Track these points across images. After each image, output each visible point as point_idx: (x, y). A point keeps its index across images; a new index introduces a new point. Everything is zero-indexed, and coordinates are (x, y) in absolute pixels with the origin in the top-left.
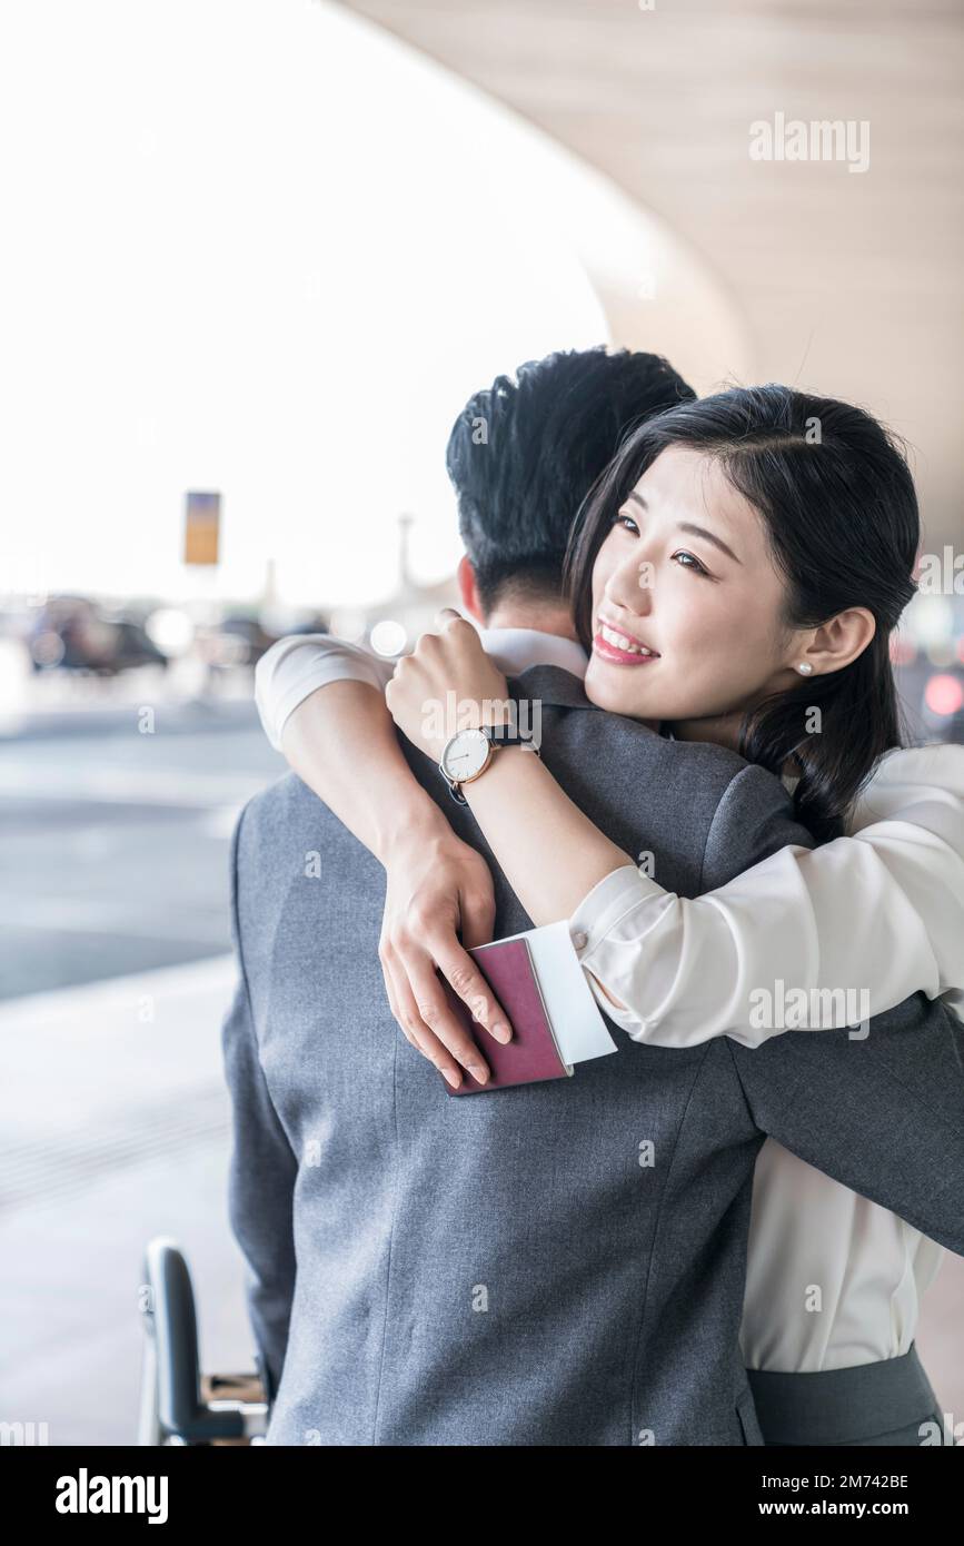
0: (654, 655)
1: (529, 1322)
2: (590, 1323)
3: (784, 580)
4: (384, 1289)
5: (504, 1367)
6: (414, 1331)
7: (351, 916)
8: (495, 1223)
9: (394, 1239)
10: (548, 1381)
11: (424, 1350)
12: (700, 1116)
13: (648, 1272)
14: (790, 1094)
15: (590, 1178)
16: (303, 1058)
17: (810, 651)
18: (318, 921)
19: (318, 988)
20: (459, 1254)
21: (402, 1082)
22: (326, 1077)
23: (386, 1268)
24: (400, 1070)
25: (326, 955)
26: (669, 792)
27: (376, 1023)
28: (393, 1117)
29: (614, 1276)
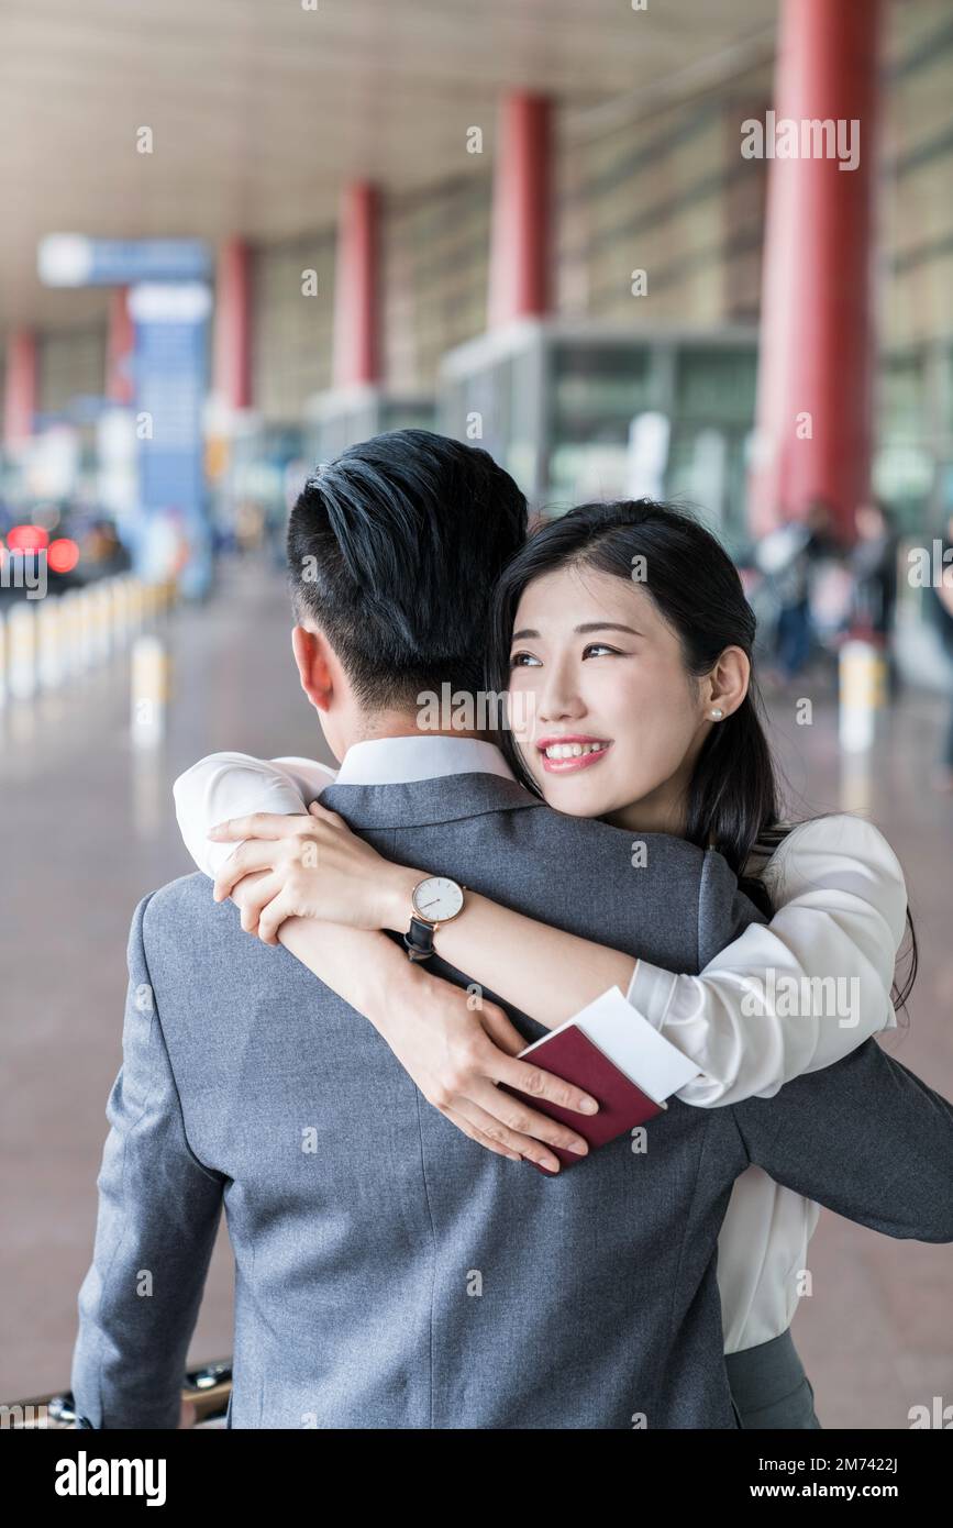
0: (605, 744)
1: (577, 1368)
2: (629, 1358)
3: (677, 636)
4: (427, 1362)
5: (555, 1410)
6: (466, 1392)
7: (345, 1034)
8: (545, 1286)
9: (434, 1316)
10: (597, 1416)
11: (481, 1408)
12: (712, 1163)
13: (672, 1305)
14: (776, 1130)
15: (627, 1234)
16: (298, 1168)
17: (713, 698)
18: (303, 1041)
19: (311, 1103)
20: (511, 1318)
21: (434, 1180)
22: (334, 1185)
23: (428, 1344)
24: (429, 1169)
25: (318, 1071)
26: (654, 884)
27: (393, 1130)
28: (427, 1209)
29: (645, 1314)
